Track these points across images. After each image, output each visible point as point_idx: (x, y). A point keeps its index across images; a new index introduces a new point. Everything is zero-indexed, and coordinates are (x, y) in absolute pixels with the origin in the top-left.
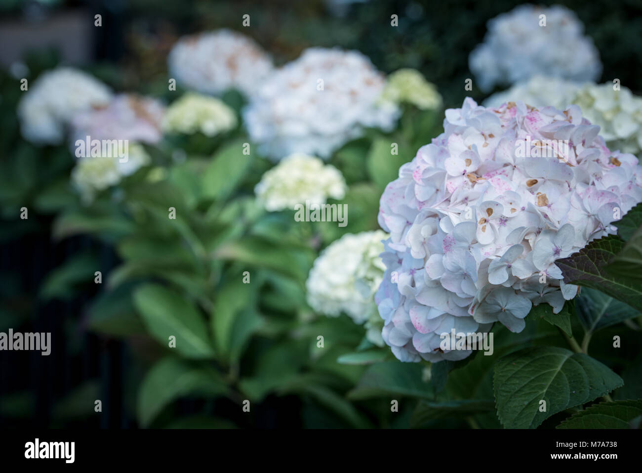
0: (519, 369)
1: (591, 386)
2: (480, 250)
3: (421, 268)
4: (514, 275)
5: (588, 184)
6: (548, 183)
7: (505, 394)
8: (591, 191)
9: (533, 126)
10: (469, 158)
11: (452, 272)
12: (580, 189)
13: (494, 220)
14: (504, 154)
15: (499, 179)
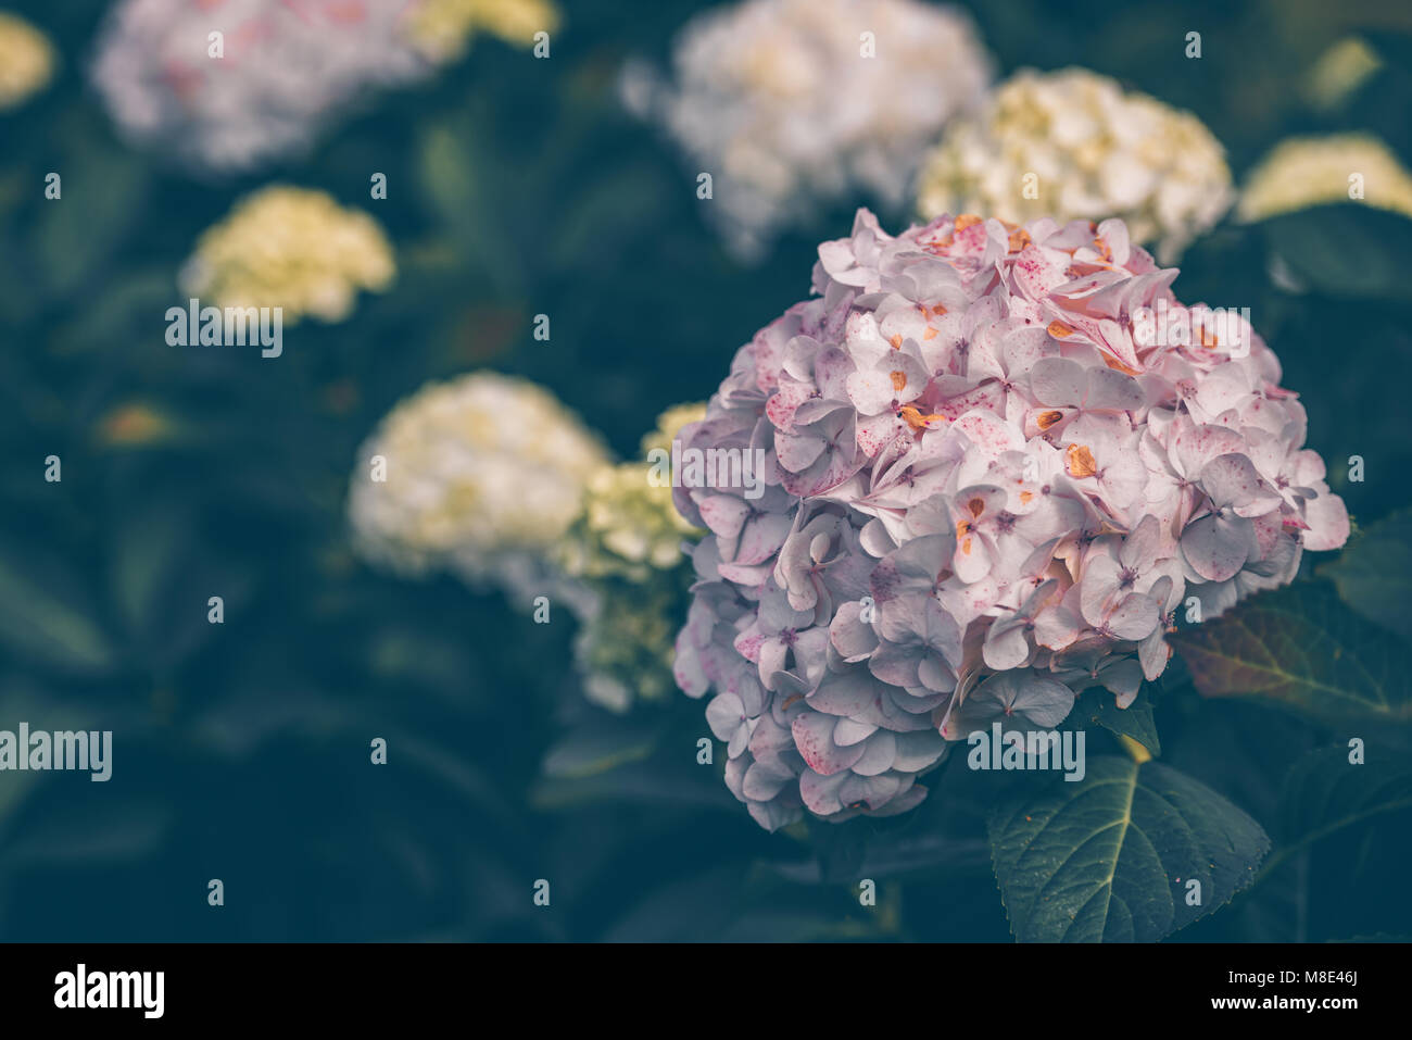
0: (1041, 828)
1: (1212, 861)
2: (961, 593)
3: (809, 625)
4: (1039, 644)
5: (1172, 409)
6: (1087, 419)
7: (1023, 895)
8: (1182, 429)
9: (1035, 282)
10: (899, 369)
11: (895, 645)
12: (1157, 424)
13: (987, 525)
14: (984, 360)
15: (980, 420)
